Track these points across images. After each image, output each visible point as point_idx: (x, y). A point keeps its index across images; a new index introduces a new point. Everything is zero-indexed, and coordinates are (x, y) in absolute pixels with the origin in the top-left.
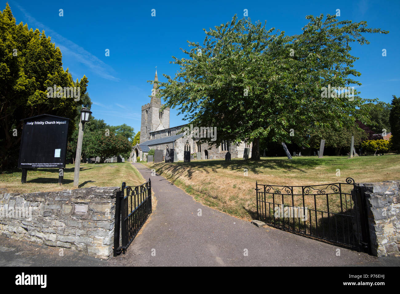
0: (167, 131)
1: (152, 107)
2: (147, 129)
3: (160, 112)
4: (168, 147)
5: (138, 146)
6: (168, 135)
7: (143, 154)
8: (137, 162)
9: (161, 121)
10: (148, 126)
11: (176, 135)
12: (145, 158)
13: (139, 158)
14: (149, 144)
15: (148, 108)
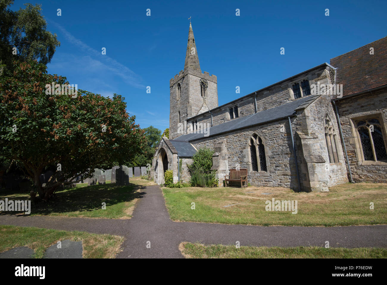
1: (189, 75)
2: (180, 115)
3: (201, 84)
4: (260, 140)
5: (167, 143)
6: (230, 119)
7: (180, 164)
8: (167, 185)
9: (205, 101)
10: (182, 109)
11: (256, 112)
12: (186, 173)
13: (171, 174)
14: (190, 139)
15: (181, 79)
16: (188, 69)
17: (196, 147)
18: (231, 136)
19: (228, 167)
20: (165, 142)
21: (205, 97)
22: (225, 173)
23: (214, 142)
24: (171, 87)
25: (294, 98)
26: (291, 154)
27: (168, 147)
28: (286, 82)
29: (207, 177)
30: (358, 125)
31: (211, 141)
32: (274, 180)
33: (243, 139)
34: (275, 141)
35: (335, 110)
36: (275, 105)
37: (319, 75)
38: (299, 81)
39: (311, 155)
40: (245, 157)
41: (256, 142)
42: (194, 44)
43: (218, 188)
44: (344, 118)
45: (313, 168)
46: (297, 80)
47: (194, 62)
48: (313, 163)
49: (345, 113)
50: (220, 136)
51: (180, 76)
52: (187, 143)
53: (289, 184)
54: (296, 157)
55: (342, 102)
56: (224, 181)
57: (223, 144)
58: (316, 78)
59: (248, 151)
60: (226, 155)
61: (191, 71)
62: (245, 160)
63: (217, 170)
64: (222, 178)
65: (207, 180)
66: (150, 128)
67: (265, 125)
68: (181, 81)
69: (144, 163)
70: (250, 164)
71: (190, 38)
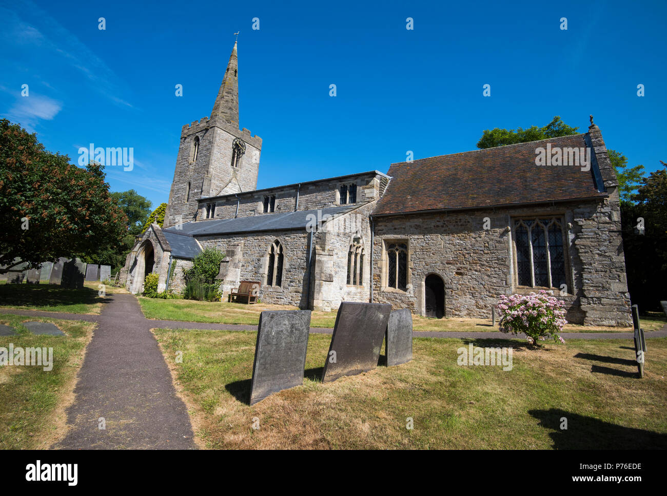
0: (262, 197)
1: (216, 128)
2: (189, 189)
3: (234, 147)
4: (281, 249)
5: (157, 233)
6: (263, 212)
7: (174, 266)
8: (146, 293)
9: (237, 174)
10: (196, 180)
11: (295, 211)
12: (179, 280)
13: (156, 279)
14: (196, 232)
15: (201, 131)
16: (217, 119)
17: (202, 245)
18: (250, 238)
19: (239, 277)
20: (154, 231)
21: (237, 168)
22: (233, 285)
23: (229, 242)
24: (183, 139)
25: (339, 203)
26: (306, 269)
27: (159, 240)
28: (335, 181)
29: (208, 288)
30: (389, 248)
31: (225, 240)
32: (286, 297)
33: (263, 245)
34: (295, 252)
35: (371, 227)
36: (318, 207)
37: (368, 183)
38: (348, 183)
39: (322, 273)
40: (261, 268)
41: (277, 250)
42: (236, 78)
43: (219, 302)
44: (378, 238)
45: (320, 285)
46: (346, 182)
47: (230, 108)
48: (321, 281)
49: (380, 232)
50: (238, 236)
51: (201, 125)
52: (191, 238)
53: (299, 302)
54: (310, 273)
55: (379, 220)
56: (229, 295)
57: (238, 247)
58: (363, 185)
59: (265, 260)
60: (239, 262)
61: (220, 123)
62: (261, 271)
63: (223, 280)
64: (228, 291)
65: (207, 292)
66: (128, 194)
67: (289, 232)
68: (202, 135)
69: (107, 260)
70: (266, 276)
71: (230, 67)
